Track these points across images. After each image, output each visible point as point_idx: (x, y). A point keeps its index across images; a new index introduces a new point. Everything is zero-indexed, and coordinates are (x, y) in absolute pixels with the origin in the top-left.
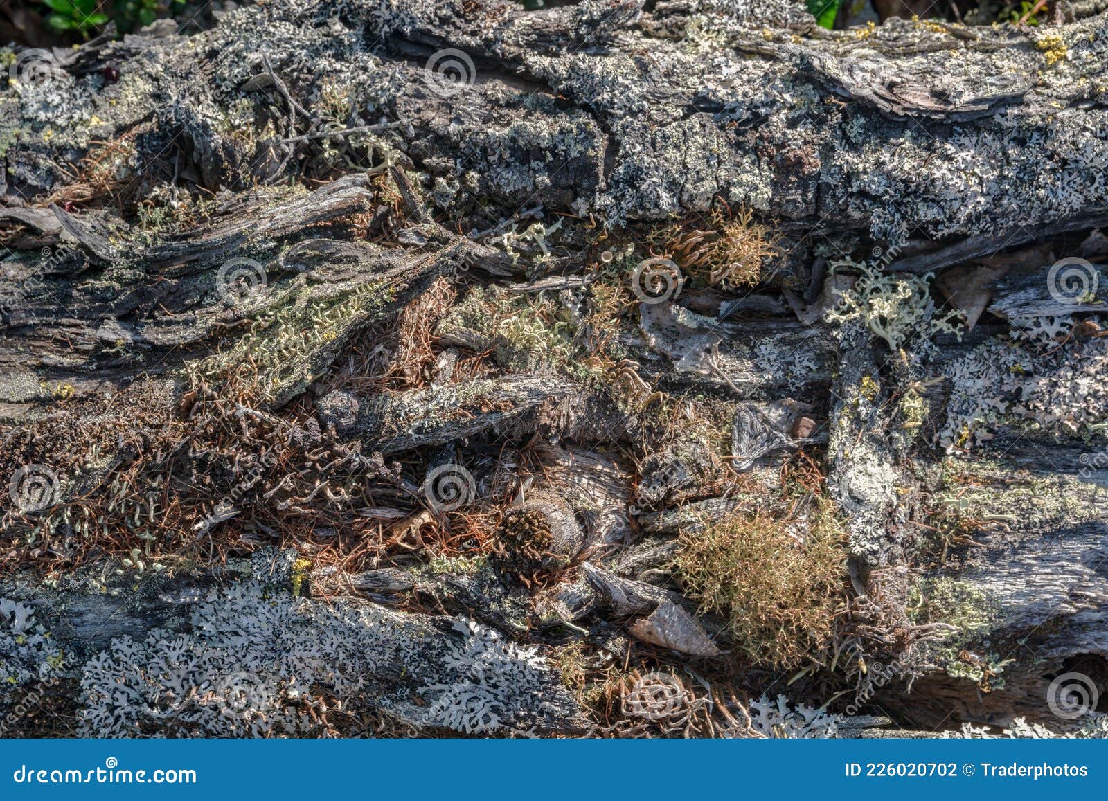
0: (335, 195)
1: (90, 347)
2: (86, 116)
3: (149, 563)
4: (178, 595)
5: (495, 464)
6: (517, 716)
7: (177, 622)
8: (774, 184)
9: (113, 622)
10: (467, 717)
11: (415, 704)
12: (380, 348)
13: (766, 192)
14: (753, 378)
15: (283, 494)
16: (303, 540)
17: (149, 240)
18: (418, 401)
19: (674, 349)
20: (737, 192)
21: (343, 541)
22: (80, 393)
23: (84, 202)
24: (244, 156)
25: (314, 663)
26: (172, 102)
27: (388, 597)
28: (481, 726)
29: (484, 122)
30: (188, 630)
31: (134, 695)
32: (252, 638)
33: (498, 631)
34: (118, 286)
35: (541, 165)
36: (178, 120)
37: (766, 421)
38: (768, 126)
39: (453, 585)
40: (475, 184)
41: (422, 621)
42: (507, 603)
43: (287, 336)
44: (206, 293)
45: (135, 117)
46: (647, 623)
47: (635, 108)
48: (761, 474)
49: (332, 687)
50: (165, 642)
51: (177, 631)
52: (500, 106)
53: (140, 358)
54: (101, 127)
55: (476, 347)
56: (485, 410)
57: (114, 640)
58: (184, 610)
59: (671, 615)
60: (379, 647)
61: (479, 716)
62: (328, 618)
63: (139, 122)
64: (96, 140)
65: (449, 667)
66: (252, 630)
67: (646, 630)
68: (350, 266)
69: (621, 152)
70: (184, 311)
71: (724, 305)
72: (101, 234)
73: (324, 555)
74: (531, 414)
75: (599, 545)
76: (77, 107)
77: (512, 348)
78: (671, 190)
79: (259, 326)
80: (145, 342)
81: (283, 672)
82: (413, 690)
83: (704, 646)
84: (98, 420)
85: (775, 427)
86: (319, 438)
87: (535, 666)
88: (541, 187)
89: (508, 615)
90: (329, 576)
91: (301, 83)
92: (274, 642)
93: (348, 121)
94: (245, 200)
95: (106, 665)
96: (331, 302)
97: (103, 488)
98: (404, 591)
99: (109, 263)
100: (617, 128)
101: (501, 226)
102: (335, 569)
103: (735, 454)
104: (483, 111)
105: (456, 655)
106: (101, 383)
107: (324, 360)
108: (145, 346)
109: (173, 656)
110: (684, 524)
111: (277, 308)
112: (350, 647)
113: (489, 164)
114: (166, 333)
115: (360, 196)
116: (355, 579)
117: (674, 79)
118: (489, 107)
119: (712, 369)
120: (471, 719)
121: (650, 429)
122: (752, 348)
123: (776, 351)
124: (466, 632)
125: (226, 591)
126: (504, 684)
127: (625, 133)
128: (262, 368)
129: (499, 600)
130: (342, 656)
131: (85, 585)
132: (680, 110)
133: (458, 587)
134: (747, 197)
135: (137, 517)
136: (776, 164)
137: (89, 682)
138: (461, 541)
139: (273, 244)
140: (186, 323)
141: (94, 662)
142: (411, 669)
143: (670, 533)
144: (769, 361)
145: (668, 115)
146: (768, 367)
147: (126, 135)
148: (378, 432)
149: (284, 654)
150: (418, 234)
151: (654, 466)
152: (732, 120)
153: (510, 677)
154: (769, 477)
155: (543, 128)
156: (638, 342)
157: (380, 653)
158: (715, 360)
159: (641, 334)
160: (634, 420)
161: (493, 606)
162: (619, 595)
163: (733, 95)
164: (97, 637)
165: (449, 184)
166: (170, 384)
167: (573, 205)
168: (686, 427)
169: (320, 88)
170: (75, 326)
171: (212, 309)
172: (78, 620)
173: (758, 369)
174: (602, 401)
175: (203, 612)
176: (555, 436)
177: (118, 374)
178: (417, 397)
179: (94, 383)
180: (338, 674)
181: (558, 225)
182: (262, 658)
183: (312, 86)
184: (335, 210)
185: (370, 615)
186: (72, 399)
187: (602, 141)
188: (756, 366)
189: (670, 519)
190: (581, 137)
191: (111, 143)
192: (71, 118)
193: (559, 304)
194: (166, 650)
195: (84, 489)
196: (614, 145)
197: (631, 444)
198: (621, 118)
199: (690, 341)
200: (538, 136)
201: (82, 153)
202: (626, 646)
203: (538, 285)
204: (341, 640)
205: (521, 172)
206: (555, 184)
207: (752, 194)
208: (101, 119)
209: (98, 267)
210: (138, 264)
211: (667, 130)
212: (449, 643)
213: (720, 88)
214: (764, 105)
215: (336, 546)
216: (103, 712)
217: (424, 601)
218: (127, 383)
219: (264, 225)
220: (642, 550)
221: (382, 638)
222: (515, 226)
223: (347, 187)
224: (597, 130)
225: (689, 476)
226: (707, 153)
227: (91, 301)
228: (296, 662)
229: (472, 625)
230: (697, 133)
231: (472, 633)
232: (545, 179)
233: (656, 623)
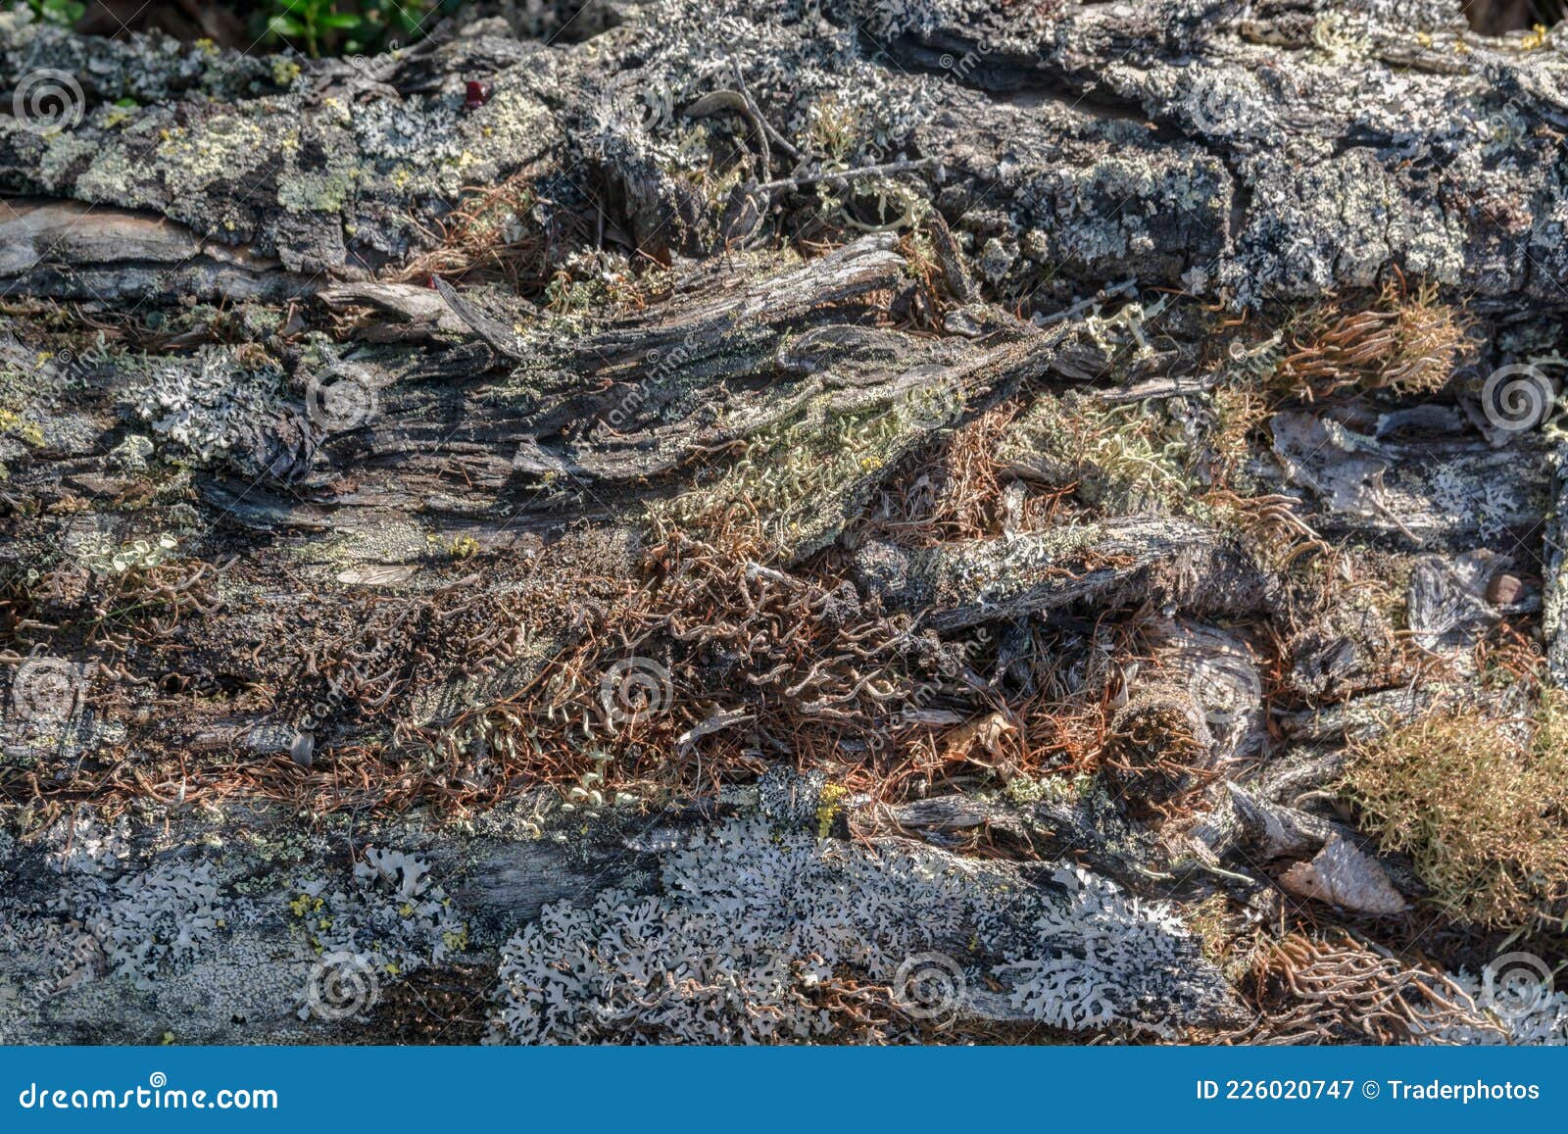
0: (854, 262)
1: (499, 483)
2: (454, 152)
3: (610, 794)
4: (648, 838)
5: (1087, 645)
6: (1142, 1004)
7: (641, 878)
8: (1466, 248)
9: (543, 881)
10: (1068, 1006)
11: (988, 989)
12: (924, 481)
13: (1456, 259)
14: (1430, 521)
15: (811, 693)
16: (823, 756)
17: (577, 329)
18: (986, 556)
19: (1320, 480)
20: (1417, 259)
21: (879, 758)
22: (487, 549)
23: (456, 276)
24: (703, 208)
25: (841, 935)
26: (601, 130)
27: (950, 837)
28: (1089, 1019)
29: (1050, 160)
30: (658, 890)
31: (573, 986)
32: (751, 900)
33: (1117, 882)
34: (537, 395)
35: (1138, 220)
36: (610, 156)
37: (1454, 580)
38: (1458, 166)
39: (1047, 818)
40: (1043, 248)
41: (1002, 869)
42: (1131, 844)
43: (799, 463)
44: (668, 404)
45: (526, 153)
46: (1309, 867)
47: (1270, 141)
48: (1448, 656)
49: (866, 969)
50: (625, 908)
51: (640, 892)
52: (1073, 137)
53: (579, 498)
54: (479, 168)
55: (1052, 480)
56: (1090, 567)
57: (546, 908)
58: (651, 863)
59: (1341, 856)
60: (939, 910)
61: (1086, 1005)
62: (865, 868)
63: (531, 160)
64: (472, 184)
65: (1043, 935)
66: (752, 888)
67: (1305, 878)
68: (883, 364)
69: (1255, 202)
70: (638, 430)
71: (1383, 420)
72: (501, 320)
73: (853, 778)
74: (1143, 574)
75: (1229, 759)
76: (442, 139)
77: (1106, 480)
78: (1326, 256)
79: (756, 450)
80: (584, 474)
81: (794, 949)
82: (986, 969)
83: (1383, 899)
84: (519, 587)
85: (1466, 589)
86: (857, 609)
87: (1170, 931)
88: (1139, 251)
89: (1132, 859)
90: (861, 809)
91: (774, 105)
92: (784, 905)
93: (852, 158)
94: (715, 271)
95: (534, 943)
96: (867, 413)
97: (537, 687)
98: (969, 829)
99: (516, 362)
100: (1247, 168)
101: (1075, 308)
102: (868, 799)
103: (1413, 628)
104: (1046, 144)
105: (1055, 917)
106: (518, 534)
107: (861, 497)
108: (584, 481)
109: (634, 927)
110: (1351, 728)
111: (785, 425)
112: (898, 910)
113: (1059, 220)
114: (613, 461)
115: (890, 264)
116: (896, 812)
117: (1315, 101)
118: (1055, 138)
119: (1376, 508)
120: (1074, 1009)
121: (1297, 593)
122: (1426, 479)
123: (1459, 482)
124: (1071, 884)
125: (717, 832)
126: (1121, 959)
127: (1259, 175)
128: (764, 510)
129: (1118, 838)
130: (884, 922)
131: (508, 827)
132: (1328, 144)
133: (1055, 821)
134: (1431, 266)
135: (586, 727)
136: (1468, 218)
137: (509, 969)
138: (1048, 756)
139: (770, 332)
140: (643, 447)
141: (517, 940)
142: (985, 939)
143: (1335, 740)
144: (1452, 497)
145: (1314, 151)
146: (1451, 505)
147: (513, 179)
148: (930, 600)
149: (798, 922)
150: (968, 318)
151: (1313, 645)
152: (1404, 159)
153: (1133, 949)
154: (1462, 660)
155: (1142, 168)
156: (1270, 471)
157: (940, 917)
158: (1382, 497)
159: (1274, 460)
160: (1274, 583)
161: (1112, 846)
162: (1276, 830)
163: (1406, 122)
164: (515, 904)
165: (1005, 248)
166: (623, 535)
167: (1184, 277)
168: (1345, 591)
169: (804, 112)
170: (471, 452)
171: (681, 426)
172: (490, 879)
173: (1437, 508)
174: (1233, 557)
175: (679, 863)
176: (1170, 605)
177: (541, 521)
178: (984, 550)
179: (508, 535)
180: (877, 949)
181: (1160, 306)
182: (765, 930)
183: (791, 110)
184: (857, 284)
185: (929, 862)
186: (477, 559)
187: (1226, 187)
188: (1435, 504)
189: (1331, 721)
190: (1199, 181)
191: (493, 190)
192: (433, 153)
193: (1168, 418)
194: (625, 920)
195: (508, 688)
196: (1244, 194)
197: (1268, 616)
198: (1249, 155)
199: (1341, 470)
200: (1137, 179)
201: (450, 203)
202: (1276, 902)
203: (1138, 390)
204: (883, 900)
205: (1107, 231)
206: (1159, 249)
207: (1439, 262)
208: (475, 155)
209: (503, 367)
210: (565, 362)
211: (1318, 172)
212: (1046, 901)
213: (1384, 113)
214: (1450, 137)
215: (869, 764)
216: (526, 1012)
217: (1000, 842)
218: (557, 535)
219: (756, 305)
220: (1290, 765)
221: (945, 895)
222: (1097, 308)
223: (869, 252)
224: (1224, 171)
225: (1357, 661)
226: (1373, 205)
227: (496, 417)
228: (814, 933)
229: (1081, 873)
230: (1358, 176)
231: (1081, 886)
232: (1144, 240)
233: (1320, 868)
